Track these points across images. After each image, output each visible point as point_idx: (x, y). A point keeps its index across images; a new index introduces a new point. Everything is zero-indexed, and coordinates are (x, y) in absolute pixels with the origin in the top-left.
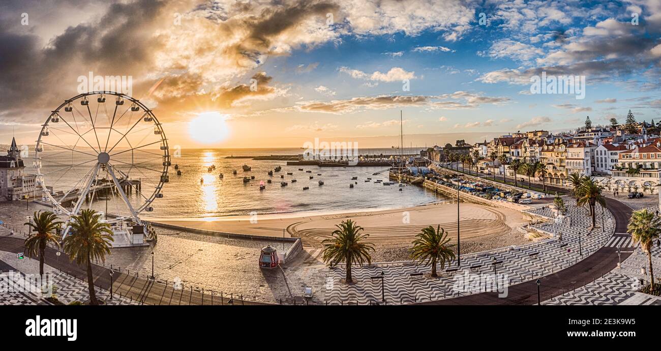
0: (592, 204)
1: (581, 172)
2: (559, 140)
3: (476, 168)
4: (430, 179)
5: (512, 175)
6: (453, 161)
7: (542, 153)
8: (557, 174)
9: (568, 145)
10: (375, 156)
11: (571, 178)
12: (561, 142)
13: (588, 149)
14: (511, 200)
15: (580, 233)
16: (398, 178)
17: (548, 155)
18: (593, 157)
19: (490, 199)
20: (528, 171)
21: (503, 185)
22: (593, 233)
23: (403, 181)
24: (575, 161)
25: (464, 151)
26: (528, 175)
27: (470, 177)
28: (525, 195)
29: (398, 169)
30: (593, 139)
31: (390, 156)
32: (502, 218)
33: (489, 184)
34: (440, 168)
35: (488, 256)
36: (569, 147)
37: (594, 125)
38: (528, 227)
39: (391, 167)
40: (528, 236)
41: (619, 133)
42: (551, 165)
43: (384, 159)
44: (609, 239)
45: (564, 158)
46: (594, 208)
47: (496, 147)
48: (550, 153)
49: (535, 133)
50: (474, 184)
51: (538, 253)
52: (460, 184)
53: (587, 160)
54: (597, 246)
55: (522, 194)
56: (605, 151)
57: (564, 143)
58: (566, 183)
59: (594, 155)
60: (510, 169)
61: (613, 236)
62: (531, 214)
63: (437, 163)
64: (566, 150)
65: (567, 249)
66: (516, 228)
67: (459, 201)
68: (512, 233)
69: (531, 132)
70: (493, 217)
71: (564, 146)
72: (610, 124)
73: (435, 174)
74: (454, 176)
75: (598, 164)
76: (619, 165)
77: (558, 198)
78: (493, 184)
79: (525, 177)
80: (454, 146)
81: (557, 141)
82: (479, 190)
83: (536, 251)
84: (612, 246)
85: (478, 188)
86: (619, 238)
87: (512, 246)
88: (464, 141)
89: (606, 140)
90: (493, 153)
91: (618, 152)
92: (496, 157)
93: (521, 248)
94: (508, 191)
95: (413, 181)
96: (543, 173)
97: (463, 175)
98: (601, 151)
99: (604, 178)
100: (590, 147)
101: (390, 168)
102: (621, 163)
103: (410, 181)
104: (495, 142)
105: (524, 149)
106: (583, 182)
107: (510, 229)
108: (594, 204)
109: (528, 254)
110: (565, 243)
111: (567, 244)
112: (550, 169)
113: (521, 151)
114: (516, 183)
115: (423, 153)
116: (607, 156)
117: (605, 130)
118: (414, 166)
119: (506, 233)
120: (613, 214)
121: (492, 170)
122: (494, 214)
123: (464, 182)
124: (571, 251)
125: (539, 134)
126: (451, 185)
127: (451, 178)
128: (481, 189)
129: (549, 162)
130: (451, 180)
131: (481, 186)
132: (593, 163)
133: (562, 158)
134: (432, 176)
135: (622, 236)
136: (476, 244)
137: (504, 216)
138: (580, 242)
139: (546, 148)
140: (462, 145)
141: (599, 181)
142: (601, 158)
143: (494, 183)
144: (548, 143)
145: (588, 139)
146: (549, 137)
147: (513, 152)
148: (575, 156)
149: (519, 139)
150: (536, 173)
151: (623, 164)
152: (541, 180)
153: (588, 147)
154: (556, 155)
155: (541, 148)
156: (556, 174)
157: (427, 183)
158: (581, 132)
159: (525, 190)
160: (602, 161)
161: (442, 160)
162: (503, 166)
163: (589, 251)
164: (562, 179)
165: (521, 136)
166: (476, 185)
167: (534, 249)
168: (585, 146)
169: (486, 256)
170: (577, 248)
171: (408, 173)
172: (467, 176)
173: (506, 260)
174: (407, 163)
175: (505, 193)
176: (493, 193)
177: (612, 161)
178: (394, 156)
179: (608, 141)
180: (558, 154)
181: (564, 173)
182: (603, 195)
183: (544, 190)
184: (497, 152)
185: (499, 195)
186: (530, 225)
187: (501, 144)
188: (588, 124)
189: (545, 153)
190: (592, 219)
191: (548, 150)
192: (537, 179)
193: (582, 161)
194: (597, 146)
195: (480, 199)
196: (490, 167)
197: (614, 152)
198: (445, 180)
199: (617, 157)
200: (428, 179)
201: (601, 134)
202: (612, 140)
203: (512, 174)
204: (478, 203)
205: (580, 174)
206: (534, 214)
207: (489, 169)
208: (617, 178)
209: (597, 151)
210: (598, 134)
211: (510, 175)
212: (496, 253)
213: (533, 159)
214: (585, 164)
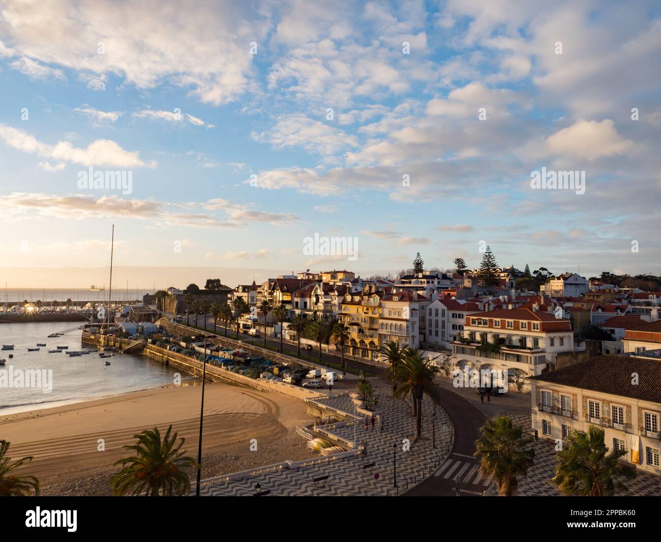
0: (418, 397)
1: (403, 342)
2: (370, 288)
3: (236, 326)
4: (158, 343)
5: (294, 340)
6: (198, 312)
7: (344, 306)
8: (364, 342)
9: (384, 297)
10: (56, 304)
11: (387, 349)
12: (373, 290)
13: (416, 306)
14: (289, 379)
15: (395, 446)
16: (99, 342)
17: (352, 310)
18: (422, 319)
19: (256, 378)
20: (319, 333)
21: (278, 355)
22: (416, 448)
23: (108, 348)
24: (394, 322)
25: (218, 297)
26: (319, 340)
27: (225, 340)
28: (312, 373)
29: (99, 326)
30: (424, 290)
31: (86, 303)
32: (274, 411)
33: (256, 352)
34: (175, 324)
35: (247, 480)
36: (386, 299)
37: (427, 268)
38: (315, 428)
39: (87, 323)
40: (314, 443)
41: (467, 283)
42: (355, 327)
43: (75, 308)
44: (442, 462)
45: (377, 316)
46: (420, 404)
47: (271, 294)
48: (356, 307)
49: (334, 274)
50: (232, 352)
51: (327, 477)
52: (208, 352)
53: (413, 323)
54: (421, 473)
55: (307, 371)
56: (443, 311)
57: (377, 293)
58: (377, 357)
59: (425, 314)
60: (291, 329)
61: (450, 457)
62: (320, 405)
63: (170, 316)
64: (380, 304)
65: (374, 472)
66: (294, 429)
67: (206, 380)
68: (288, 437)
69: (328, 273)
70: (260, 409)
71: (377, 298)
72: (454, 267)
73: (167, 335)
74: (199, 338)
75: (430, 331)
76: (466, 335)
77: (364, 382)
78: (262, 353)
79: (313, 343)
80: (202, 287)
81: (367, 288)
82: (239, 363)
83: (325, 473)
84: (447, 476)
85: (238, 359)
86: (458, 463)
87: (286, 461)
88: (218, 281)
89: (446, 293)
90: (265, 303)
91: (465, 313)
92: (270, 309)
93: (301, 466)
94: (285, 364)
95: (127, 347)
96: (342, 339)
97: (215, 337)
98: (437, 310)
99: (439, 354)
100: (418, 301)
101: (83, 324)
102: (468, 332)
103: (120, 348)
104: (270, 285)
105: (314, 299)
106: (404, 358)
107: (284, 430)
108: (420, 397)
109: (311, 478)
110: (371, 462)
111: (373, 464)
112: (354, 334)
113: (310, 301)
114: (300, 352)
115: (148, 299)
116: (445, 319)
117: (445, 276)
118: (131, 321)
119: (280, 438)
120: (452, 419)
121: (262, 330)
122: (261, 404)
123: (214, 348)
124: (380, 478)
125: (340, 276)
126: (192, 353)
127: (194, 341)
128: (242, 359)
129: (353, 322)
130: (194, 345)
131: (243, 355)
132: (422, 330)
133: (374, 316)
134: (161, 338)
135: (464, 461)
136: (228, 458)
137: (277, 407)
138: (394, 462)
139: (349, 298)
140: (215, 287)
141: (432, 359)
142: (437, 321)
143: (264, 351)
144: (353, 291)
145: (417, 289)
146: (356, 281)
147: (297, 303)
148: (395, 314)
149: (308, 282)
150: (332, 337)
151: (472, 334)
152: (338, 349)
153: (415, 301)
154: (365, 311)
155: (342, 299)
156: (362, 342)
157: (151, 350)
158: (406, 277)
159: (312, 365)
160: (437, 326)
161: (180, 310)
162: (280, 324)
163: (409, 481)
164: (372, 351)
165: (311, 277)
166: (235, 355)
167: (321, 468)
168: (411, 299)
169: (245, 481)
170: (389, 472)
171: (118, 334)
172: (220, 338)
173: (276, 488)
174: (118, 315)
175: (281, 369)
176: (262, 368)
177: (454, 327)
178: (94, 304)
179: (449, 294)
180: (367, 309)
181: (376, 341)
182: (437, 383)
183: (343, 367)
184: (271, 301)
185: (271, 371)
186: (317, 424)
187: (278, 288)
188: (418, 265)
189: (348, 306)
190: (415, 422)
191: (352, 303)
192: (332, 347)
193: (404, 324)
194: (430, 300)
195: (240, 377)
196: (259, 325)
197: (458, 312)
198: (183, 344)
199: (462, 321)
200: (154, 343)
201: (439, 282)
202: (455, 293)
203: (293, 337)
204: (235, 384)
205: (400, 344)
206: (324, 407)
207: (257, 327)
208: (460, 357)
209: (430, 310)
210: (433, 282)
211: (291, 339)
212: (260, 475)
213: (328, 314)
214: (410, 329)
